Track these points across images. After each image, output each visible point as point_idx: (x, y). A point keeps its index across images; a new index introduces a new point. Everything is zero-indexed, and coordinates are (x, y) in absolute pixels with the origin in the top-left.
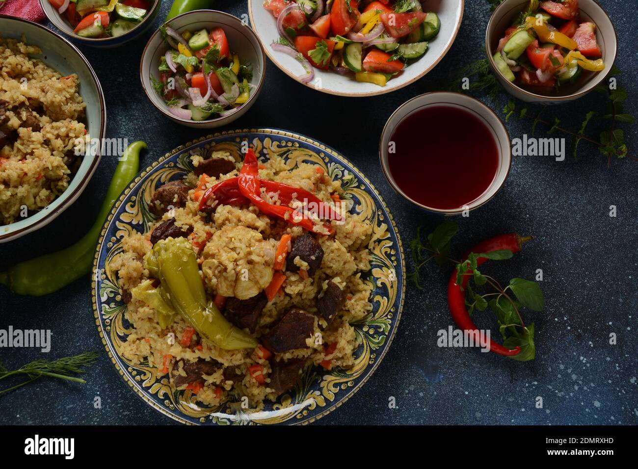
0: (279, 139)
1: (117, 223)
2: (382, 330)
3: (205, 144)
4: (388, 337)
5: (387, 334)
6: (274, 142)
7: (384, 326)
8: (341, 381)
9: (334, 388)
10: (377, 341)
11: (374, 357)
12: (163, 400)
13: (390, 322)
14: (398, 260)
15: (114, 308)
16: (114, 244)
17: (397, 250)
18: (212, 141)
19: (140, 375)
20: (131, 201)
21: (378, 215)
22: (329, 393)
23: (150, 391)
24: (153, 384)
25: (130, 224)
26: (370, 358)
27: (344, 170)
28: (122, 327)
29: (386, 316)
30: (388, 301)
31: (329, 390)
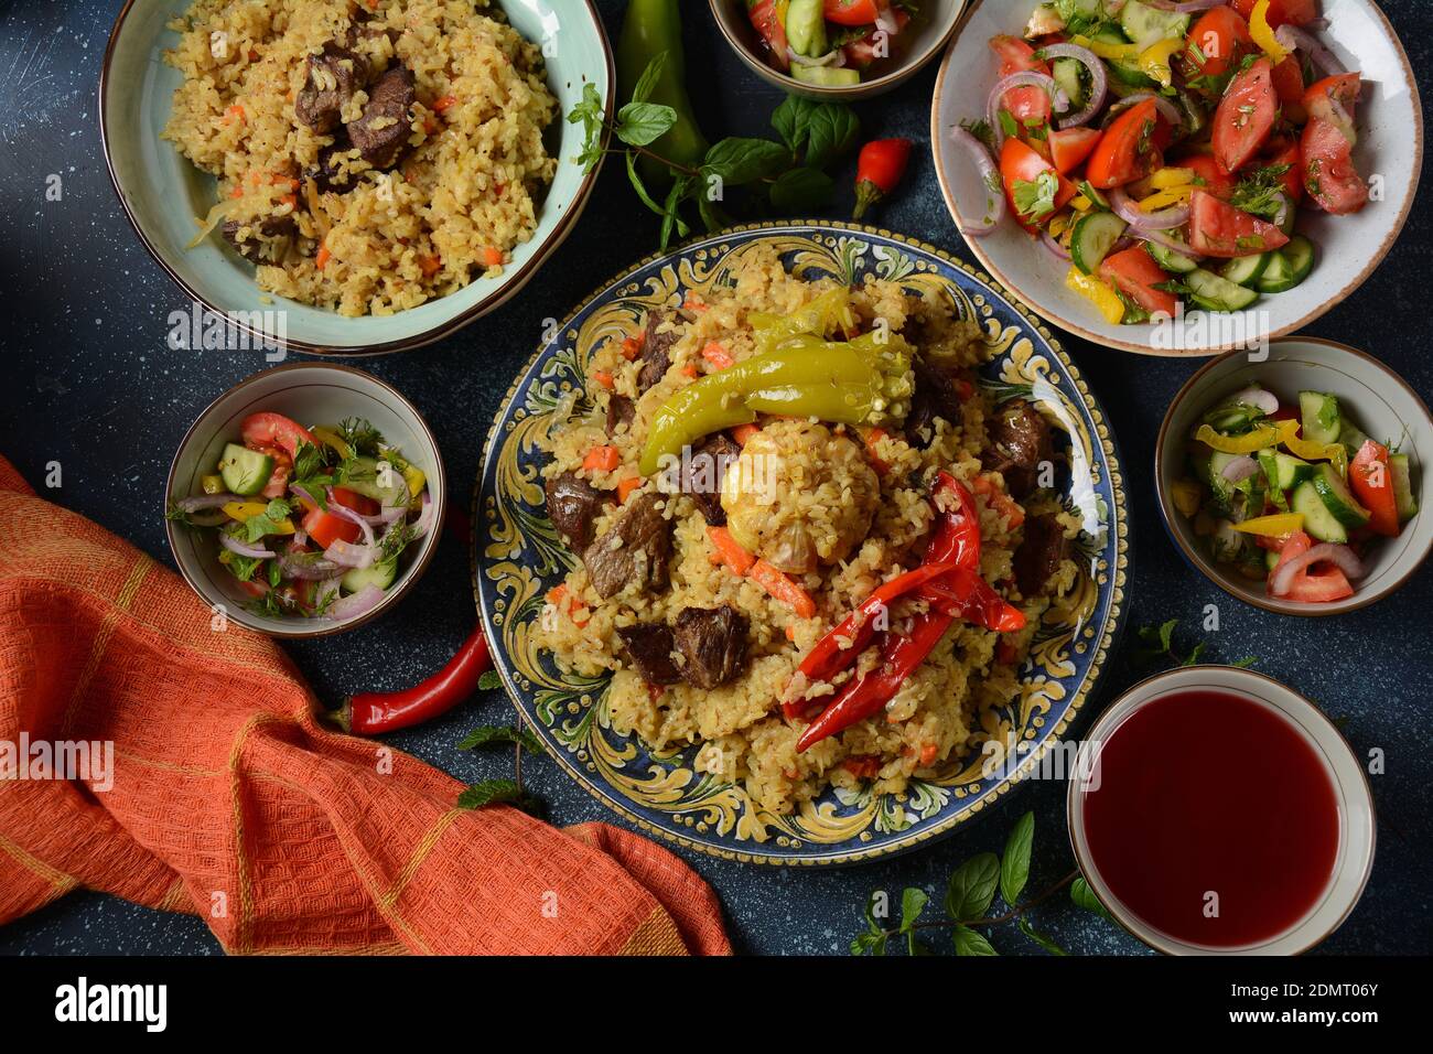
0: (1049, 718)
1: (1018, 330)
2: (564, 726)
3: (1110, 562)
4: (546, 730)
5: (552, 731)
6: (1049, 704)
7: (568, 734)
8: (513, 606)
9: (507, 586)
10: (548, 707)
11: (523, 685)
12: (641, 283)
13: (571, 750)
14: (681, 828)
15: (854, 264)
16: (979, 309)
17: (700, 835)
18: (1109, 578)
19: (706, 262)
20: (1051, 372)
21: (792, 838)
22: (502, 572)
23: (670, 267)
24: (679, 277)
25: (1007, 354)
26: (525, 678)
27: (920, 816)
28: (810, 264)
29: (586, 749)
30: (613, 768)
31: (509, 575)
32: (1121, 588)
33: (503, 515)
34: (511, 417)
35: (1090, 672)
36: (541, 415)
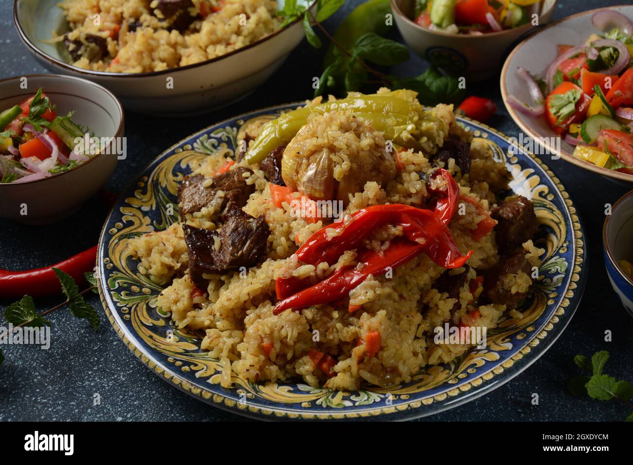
0: (480, 370)
1: (533, 171)
2: (122, 293)
3: (560, 294)
4: (108, 291)
5: (112, 293)
6: (484, 363)
7: (122, 297)
8: (127, 230)
9: (130, 219)
10: (118, 281)
11: (108, 266)
13: (118, 304)
17: (181, 373)
18: (557, 302)
20: (549, 193)
21: (249, 393)
22: (131, 212)
26: (112, 263)
27: (354, 404)
29: (130, 308)
30: (142, 323)
31: (134, 215)
32: (564, 308)
33: (149, 188)
34: (182, 147)
35: (523, 349)
36: (201, 153)
